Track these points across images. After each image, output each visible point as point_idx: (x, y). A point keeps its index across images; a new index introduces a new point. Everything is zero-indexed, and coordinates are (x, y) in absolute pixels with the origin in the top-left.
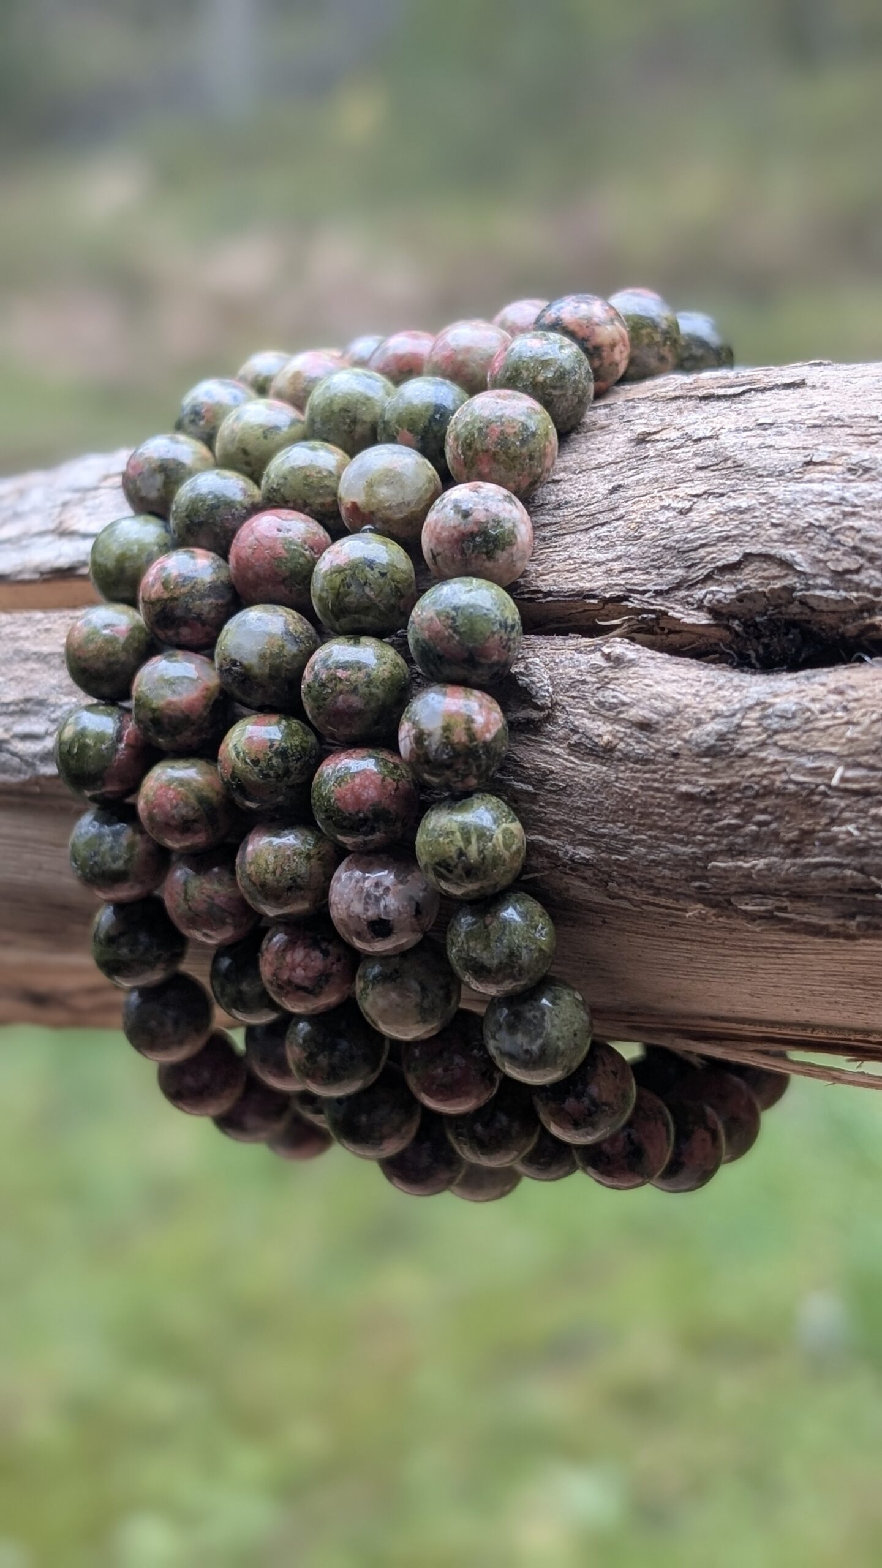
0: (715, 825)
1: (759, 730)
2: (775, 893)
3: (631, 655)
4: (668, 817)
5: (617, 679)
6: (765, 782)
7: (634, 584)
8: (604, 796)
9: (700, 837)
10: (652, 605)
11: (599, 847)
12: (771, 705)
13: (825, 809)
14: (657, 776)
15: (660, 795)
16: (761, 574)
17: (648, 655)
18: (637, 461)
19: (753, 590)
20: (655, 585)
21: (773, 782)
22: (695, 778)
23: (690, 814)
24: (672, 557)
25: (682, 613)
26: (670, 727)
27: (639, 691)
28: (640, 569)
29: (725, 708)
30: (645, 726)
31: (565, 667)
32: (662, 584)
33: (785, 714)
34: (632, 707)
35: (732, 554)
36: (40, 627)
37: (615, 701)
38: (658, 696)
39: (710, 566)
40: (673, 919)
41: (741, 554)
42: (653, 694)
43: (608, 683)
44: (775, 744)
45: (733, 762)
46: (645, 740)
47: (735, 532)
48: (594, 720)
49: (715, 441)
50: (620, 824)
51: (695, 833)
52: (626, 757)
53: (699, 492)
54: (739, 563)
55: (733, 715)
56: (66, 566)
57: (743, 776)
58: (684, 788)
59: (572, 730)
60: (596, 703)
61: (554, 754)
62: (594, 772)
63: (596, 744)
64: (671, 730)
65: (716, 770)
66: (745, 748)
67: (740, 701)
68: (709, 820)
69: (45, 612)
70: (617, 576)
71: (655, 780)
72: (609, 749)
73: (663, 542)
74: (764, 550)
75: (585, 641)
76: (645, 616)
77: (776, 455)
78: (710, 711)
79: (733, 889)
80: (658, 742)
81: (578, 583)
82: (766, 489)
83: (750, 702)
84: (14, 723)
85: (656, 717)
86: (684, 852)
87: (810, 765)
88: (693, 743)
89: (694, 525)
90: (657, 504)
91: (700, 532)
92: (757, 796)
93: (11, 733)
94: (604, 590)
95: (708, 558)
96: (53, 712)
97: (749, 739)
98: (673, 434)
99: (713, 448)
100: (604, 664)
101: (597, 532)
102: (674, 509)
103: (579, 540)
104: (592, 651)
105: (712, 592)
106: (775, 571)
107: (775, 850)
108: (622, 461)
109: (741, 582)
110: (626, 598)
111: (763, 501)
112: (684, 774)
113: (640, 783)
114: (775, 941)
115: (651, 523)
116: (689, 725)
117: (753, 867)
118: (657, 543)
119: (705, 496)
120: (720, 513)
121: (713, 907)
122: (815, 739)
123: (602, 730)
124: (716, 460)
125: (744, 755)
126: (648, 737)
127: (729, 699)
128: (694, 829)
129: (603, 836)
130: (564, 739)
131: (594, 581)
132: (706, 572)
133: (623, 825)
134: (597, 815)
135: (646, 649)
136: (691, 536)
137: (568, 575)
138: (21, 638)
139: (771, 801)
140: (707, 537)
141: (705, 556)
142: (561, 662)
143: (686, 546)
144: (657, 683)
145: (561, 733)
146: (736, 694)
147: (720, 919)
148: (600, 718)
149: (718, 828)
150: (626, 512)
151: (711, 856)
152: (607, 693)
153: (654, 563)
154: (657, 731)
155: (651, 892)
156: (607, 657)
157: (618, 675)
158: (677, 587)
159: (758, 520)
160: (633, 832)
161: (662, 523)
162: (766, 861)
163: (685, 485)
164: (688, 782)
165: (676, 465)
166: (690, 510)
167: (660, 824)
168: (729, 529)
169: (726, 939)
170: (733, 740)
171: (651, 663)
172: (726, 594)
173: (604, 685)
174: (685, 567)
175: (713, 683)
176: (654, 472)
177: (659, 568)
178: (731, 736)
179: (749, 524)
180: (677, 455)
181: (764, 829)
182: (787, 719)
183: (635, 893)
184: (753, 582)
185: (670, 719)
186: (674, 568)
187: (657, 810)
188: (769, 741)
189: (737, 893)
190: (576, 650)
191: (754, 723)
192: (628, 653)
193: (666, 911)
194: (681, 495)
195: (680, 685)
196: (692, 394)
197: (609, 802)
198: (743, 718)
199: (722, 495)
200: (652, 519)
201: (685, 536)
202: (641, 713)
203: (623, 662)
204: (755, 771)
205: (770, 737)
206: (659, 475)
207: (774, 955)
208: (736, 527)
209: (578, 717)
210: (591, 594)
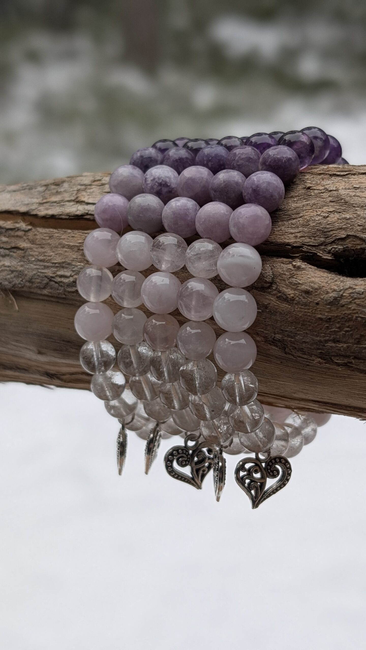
0: (329, 330)
1: (349, 297)
2: (348, 357)
3: (303, 266)
4: (312, 326)
5: (297, 274)
6: (350, 316)
7: (305, 242)
8: (288, 316)
9: (323, 334)
10: (312, 250)
11: (283, 335)
12: (355, 289)
14: (310, 311)
15: (310, 318)
16: (353, 243)
17: (309, 267)
18: (307, 196)
19: (349, 248)
20: (313, 243)
21: (353, 317)
22: (323, 313)
23: (320, 326)
24: (320, 234)
25: (322, 254)
26: (316, 293)
27: (306, 280)
28: (308, 237)
29: (337, 289)
30: (307, 292)
31: (278, 269)
32: (315, 243)
33: (359, 292)
34: (302, 285)
35: (343, 234)
36: (69, 235)
37: (296, 282)
38: (312, 282)
39: (334, 238)
40: (308, 363)
41: (346, 235)
42: (310, 281)
43: (294, 276)
44: (355, 303)
45: (339, 308)
46: (306, 297)
47: (344, 227)
48: (287, 289)
49: (337, 192)
50: (293, 327)
51: (321, 333)
52: (298, 303)
53: (332, 211)
54: (345, 238)
55: (340, 291)
56: (80, 214)
57: (342, 314)
58: (319, 316)
59: (278, 292)
60: (289, 282)
61: (271, 300)
62: (286, 308)
63: (287, 297)
64: (317, 295)
65: (332, 310)
66: (344, 303)
67: (343, 286)
68: (327, 329)
69: (71, 230)
70: (299, 239)
71: (309, 312)
72: (293, 299)
73: (317, 228)
74: (355, 234)
75: (285, 260)
76: (308, 254)
77: (360, 200)
78: (331, 289)
79: (333, 354)
80: (311, 298)
81: (284, 240)
82: (357, 212)
83: (347, 287)
84: (57, 271)
85: (311, 290)
86: (316, 339)
88: (325, 300)
89: (329, 222)
90: (315, 213)
91: (331, 225)
92: (346, 321)
93: (56, 275)
94: (294, 243)
95: (334, 235)
96: (74, 268)
97: (346, 300)
98: (321, 188)
99: (336, 194)
100: (293, 269)
101: (291, 222)
102: (322, 216)
103: (285, 224)
104: (288, 264)
105: (334, 248)
106: (358, 242)
107: (351, 341)
108: (301, 196)
109: (345, 245)
110: (302, 247)
111: (355, 216)
112: (320, 311)
113: (303, 313)
114: (345, 374)
115: (312, 220)
116: (323, 294)
117: (342, 346)
118: (315, 228)
119: (333, 212)
120: (338, 219)
121: (325, 360)
123: (290, 292)
124: (337, 199)
125: (343, 306)
126: (308, 297)
127: (339, 285)
128: (321, 331)
129: (286, 331)
130: (275, 295)
131: (290, 239)
132: (332, 240)
133: (294, 328)
134: (285, 323)
135: (309, 265)
136: (328, 226)
137: (280, 236)
138: (61, 239)
139: (351, 323)
140: (333, 227)
141: (333, 234)
142: (276, 266)
143: (326, 230)
144: (312, 277)
145: (274, 292)
146: (342, 284)
147: (327, 365)
148: (290, 288)
149: (331, 332)
150: (303, 215)
151: (326, 341)
152: (293, 279)
153: (313, 235)
154: (311, 294)
155: (302, 353)
156: (294, 266)
157: (298, 273)
158: (321, 245)
159: (353, 223)
160: (298, 331)
161: (317, 220)
162: (347, 345)
163: (325, 207)
164: (321, 314)
165: (322, 199)
166: (328, 217)
167: (309, 328)
168: (343, 225)
169: (326, 372)
170: (339, 300)
171: (310, 269)
172: (339, 249)
173: (292, 276)
174: (325, 238)
175: (333, 279)
176: (313, 201)
177: (315, 237)
178: (339, 299)
179: (350, 224)
180: (322, 196)
181: (347, 333)
182: (360, 294)
183: (295, 353)
184: (350, 245)
185: (316, 291)
186: (321, 238)
187: (308, 323)
188: (353, 302)
189: (334, 356)
190: (282, 263)
191: (348, 295)
192: (302, 265)
193: (306, 360)
194: (325, 211)
195: (321, 279)
196: (327, 173)
197: (290, 319)
198: (344, 293)
199: (340, 212)
200: (313, 219)
201: (325, 226)
202: (306, 287)
203: (300, 268)
204: (346, 312)
205: (353, 300)
206: (316, 203)
207: (343, 379)
208: (345, 225)
209: (281, 287)
210: (288, 244)
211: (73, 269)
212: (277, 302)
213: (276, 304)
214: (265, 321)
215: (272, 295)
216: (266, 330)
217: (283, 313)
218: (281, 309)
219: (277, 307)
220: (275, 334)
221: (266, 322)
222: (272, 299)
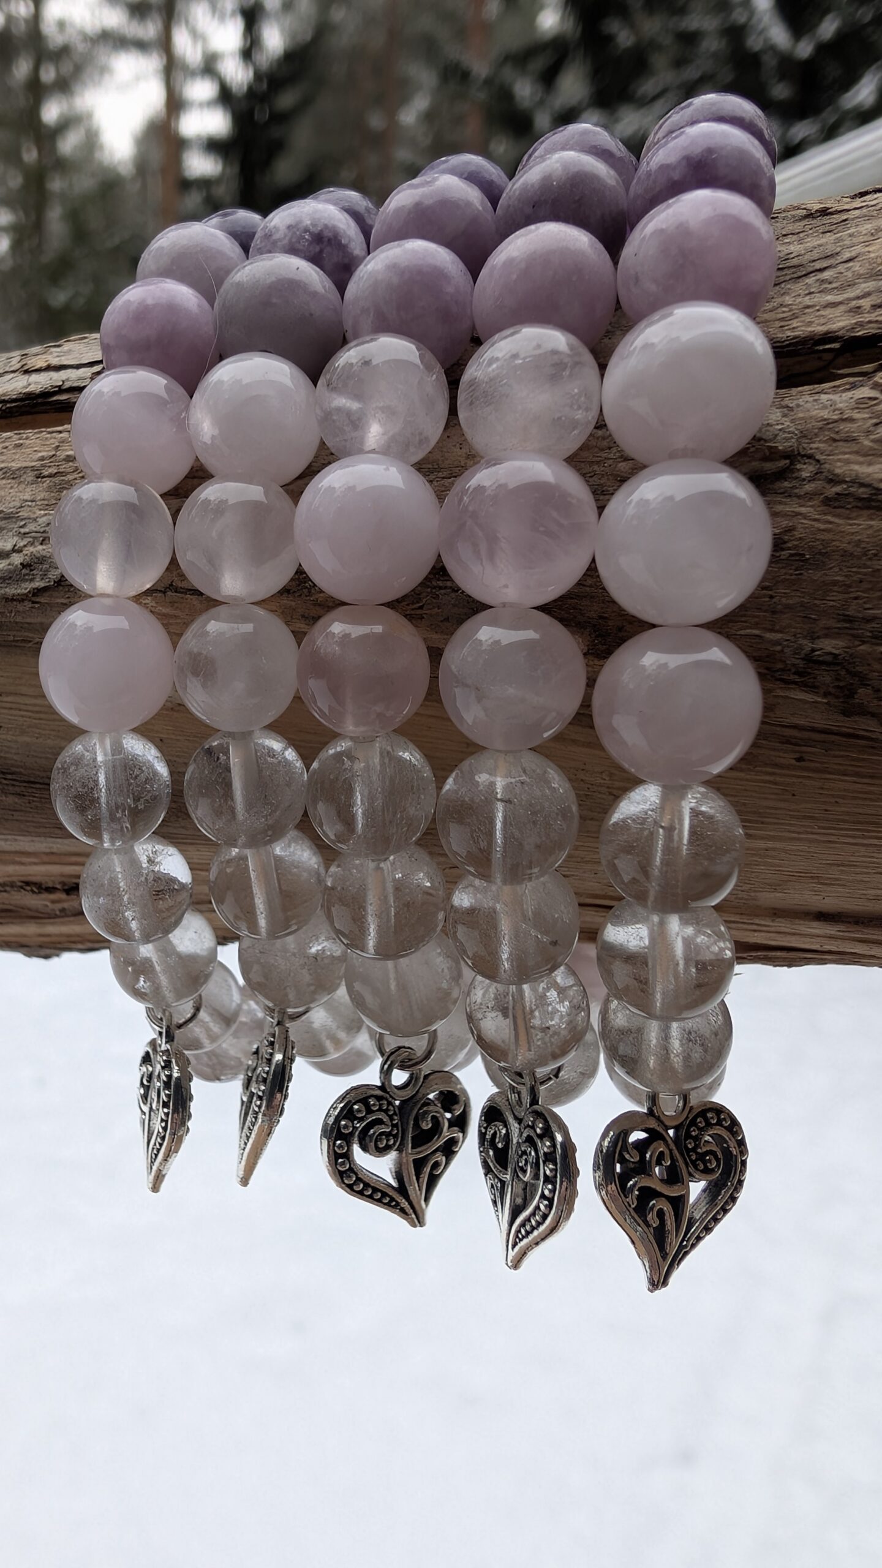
59: (829, 481)
70: (867, 314)
94: (851, 331)
104: (851, 389)
130: (816, 494)
131: (832, 322)
145: (811, 487)
150: (858, 254)
209: (839, 464)
210: (828, 337)
211: (22, 530)
212: (829, 518)
213: (822, 526)
214: (771, 597)
215: (799, 497)
216: (772, 630)
217: (858, 551)
218: (848, 538)
219: (827, 536)
220: (813, 637)
221: (774, 600)
222: (803, 510)
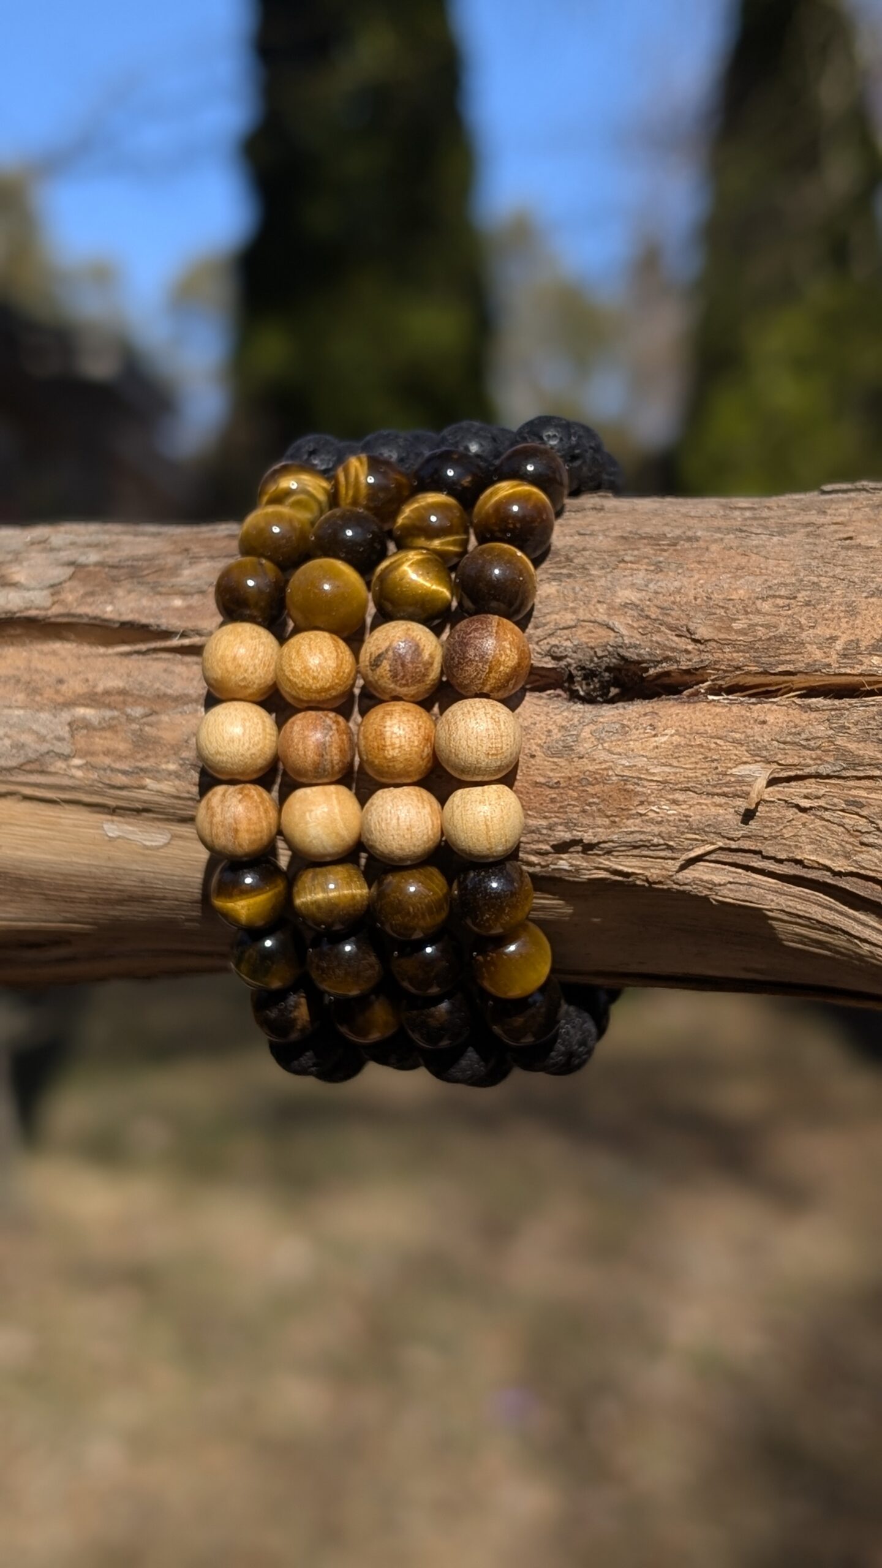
6: (596, 775)
13: (637, 794)
21: (602, 775)
45: (573, 761)
57: (580, 772)
65: (561, 767)
66: (582, 753)
68: (553, 801)
83: (587, 721)
86: (533, 824)
87: (627, 764)
88: (546, 748)
92: (590, 784)
95: (553, 623)
97: (586, 746)
105: (556, 646)
106: (601, 632)
107: (600, 823)
109: (576, 638)
111: (590, 588)
112: (538, 769)
116: (543, 736)
117: (583, 834)
122: (632, 746)
139: (598, 788)
168: (567, 603)
170: (573, 746)
172: (565, 647)
175: (558, 708)
179: (582, 601)
181: (592, 808)
182: (613, 733)
184: (585, 639)
185: (529, 731)
188: (599, 747)
191: (590, 735)
198: (581, 732)
204: (588, 767)
